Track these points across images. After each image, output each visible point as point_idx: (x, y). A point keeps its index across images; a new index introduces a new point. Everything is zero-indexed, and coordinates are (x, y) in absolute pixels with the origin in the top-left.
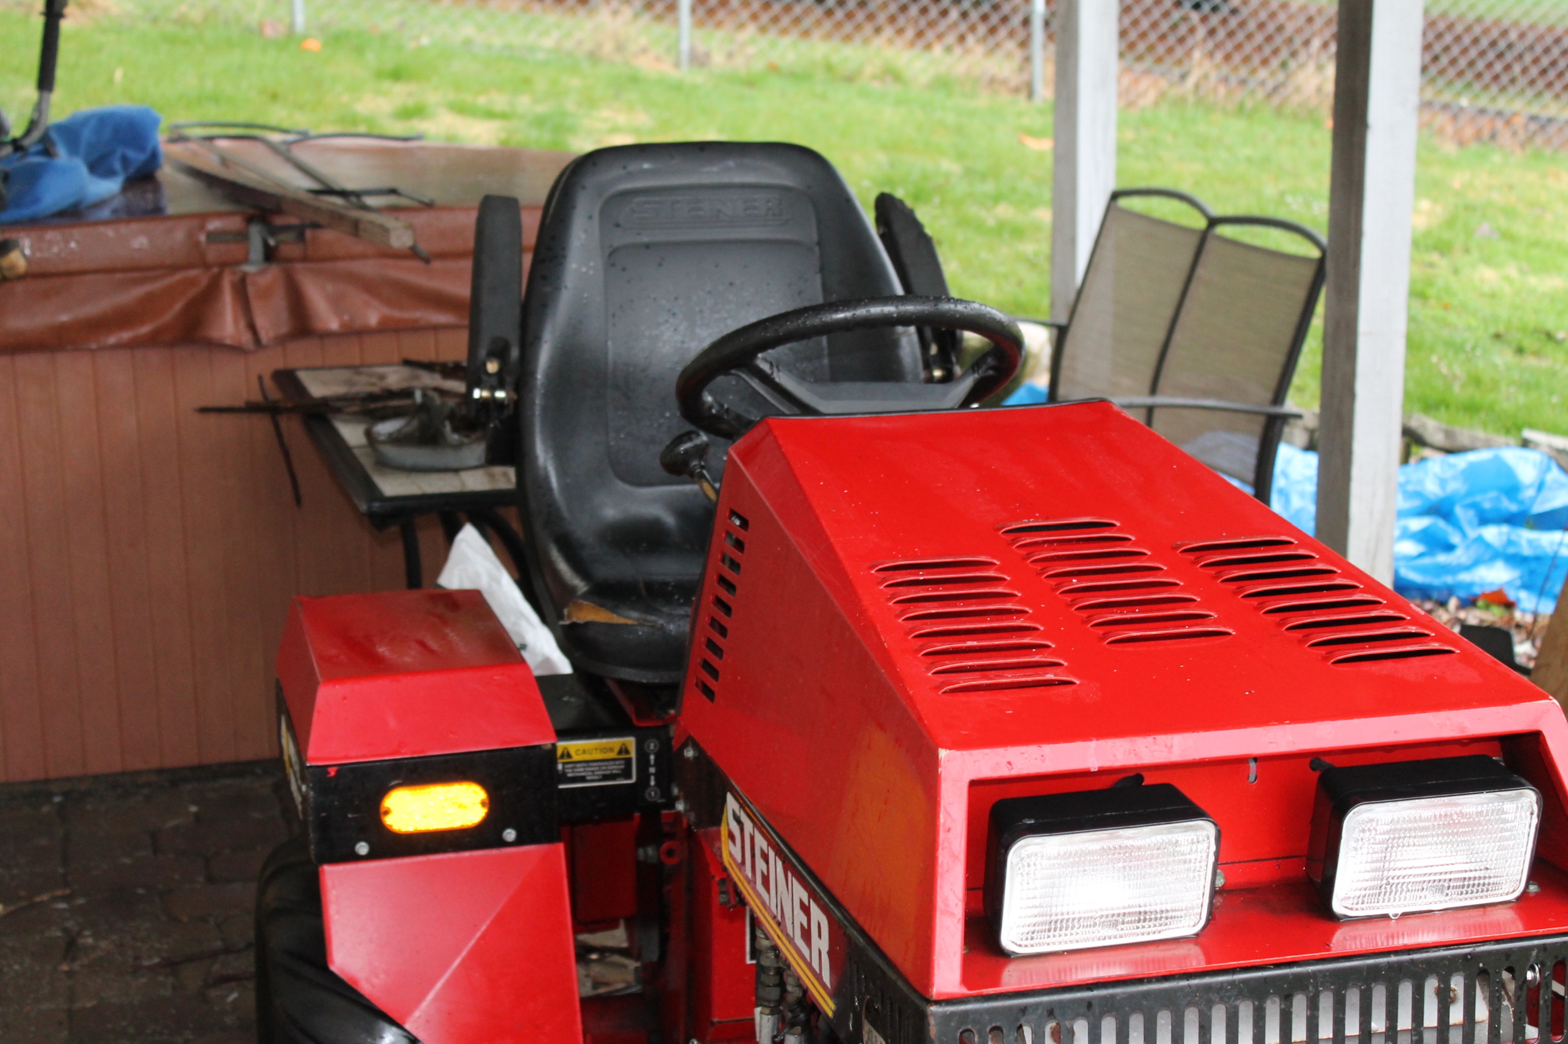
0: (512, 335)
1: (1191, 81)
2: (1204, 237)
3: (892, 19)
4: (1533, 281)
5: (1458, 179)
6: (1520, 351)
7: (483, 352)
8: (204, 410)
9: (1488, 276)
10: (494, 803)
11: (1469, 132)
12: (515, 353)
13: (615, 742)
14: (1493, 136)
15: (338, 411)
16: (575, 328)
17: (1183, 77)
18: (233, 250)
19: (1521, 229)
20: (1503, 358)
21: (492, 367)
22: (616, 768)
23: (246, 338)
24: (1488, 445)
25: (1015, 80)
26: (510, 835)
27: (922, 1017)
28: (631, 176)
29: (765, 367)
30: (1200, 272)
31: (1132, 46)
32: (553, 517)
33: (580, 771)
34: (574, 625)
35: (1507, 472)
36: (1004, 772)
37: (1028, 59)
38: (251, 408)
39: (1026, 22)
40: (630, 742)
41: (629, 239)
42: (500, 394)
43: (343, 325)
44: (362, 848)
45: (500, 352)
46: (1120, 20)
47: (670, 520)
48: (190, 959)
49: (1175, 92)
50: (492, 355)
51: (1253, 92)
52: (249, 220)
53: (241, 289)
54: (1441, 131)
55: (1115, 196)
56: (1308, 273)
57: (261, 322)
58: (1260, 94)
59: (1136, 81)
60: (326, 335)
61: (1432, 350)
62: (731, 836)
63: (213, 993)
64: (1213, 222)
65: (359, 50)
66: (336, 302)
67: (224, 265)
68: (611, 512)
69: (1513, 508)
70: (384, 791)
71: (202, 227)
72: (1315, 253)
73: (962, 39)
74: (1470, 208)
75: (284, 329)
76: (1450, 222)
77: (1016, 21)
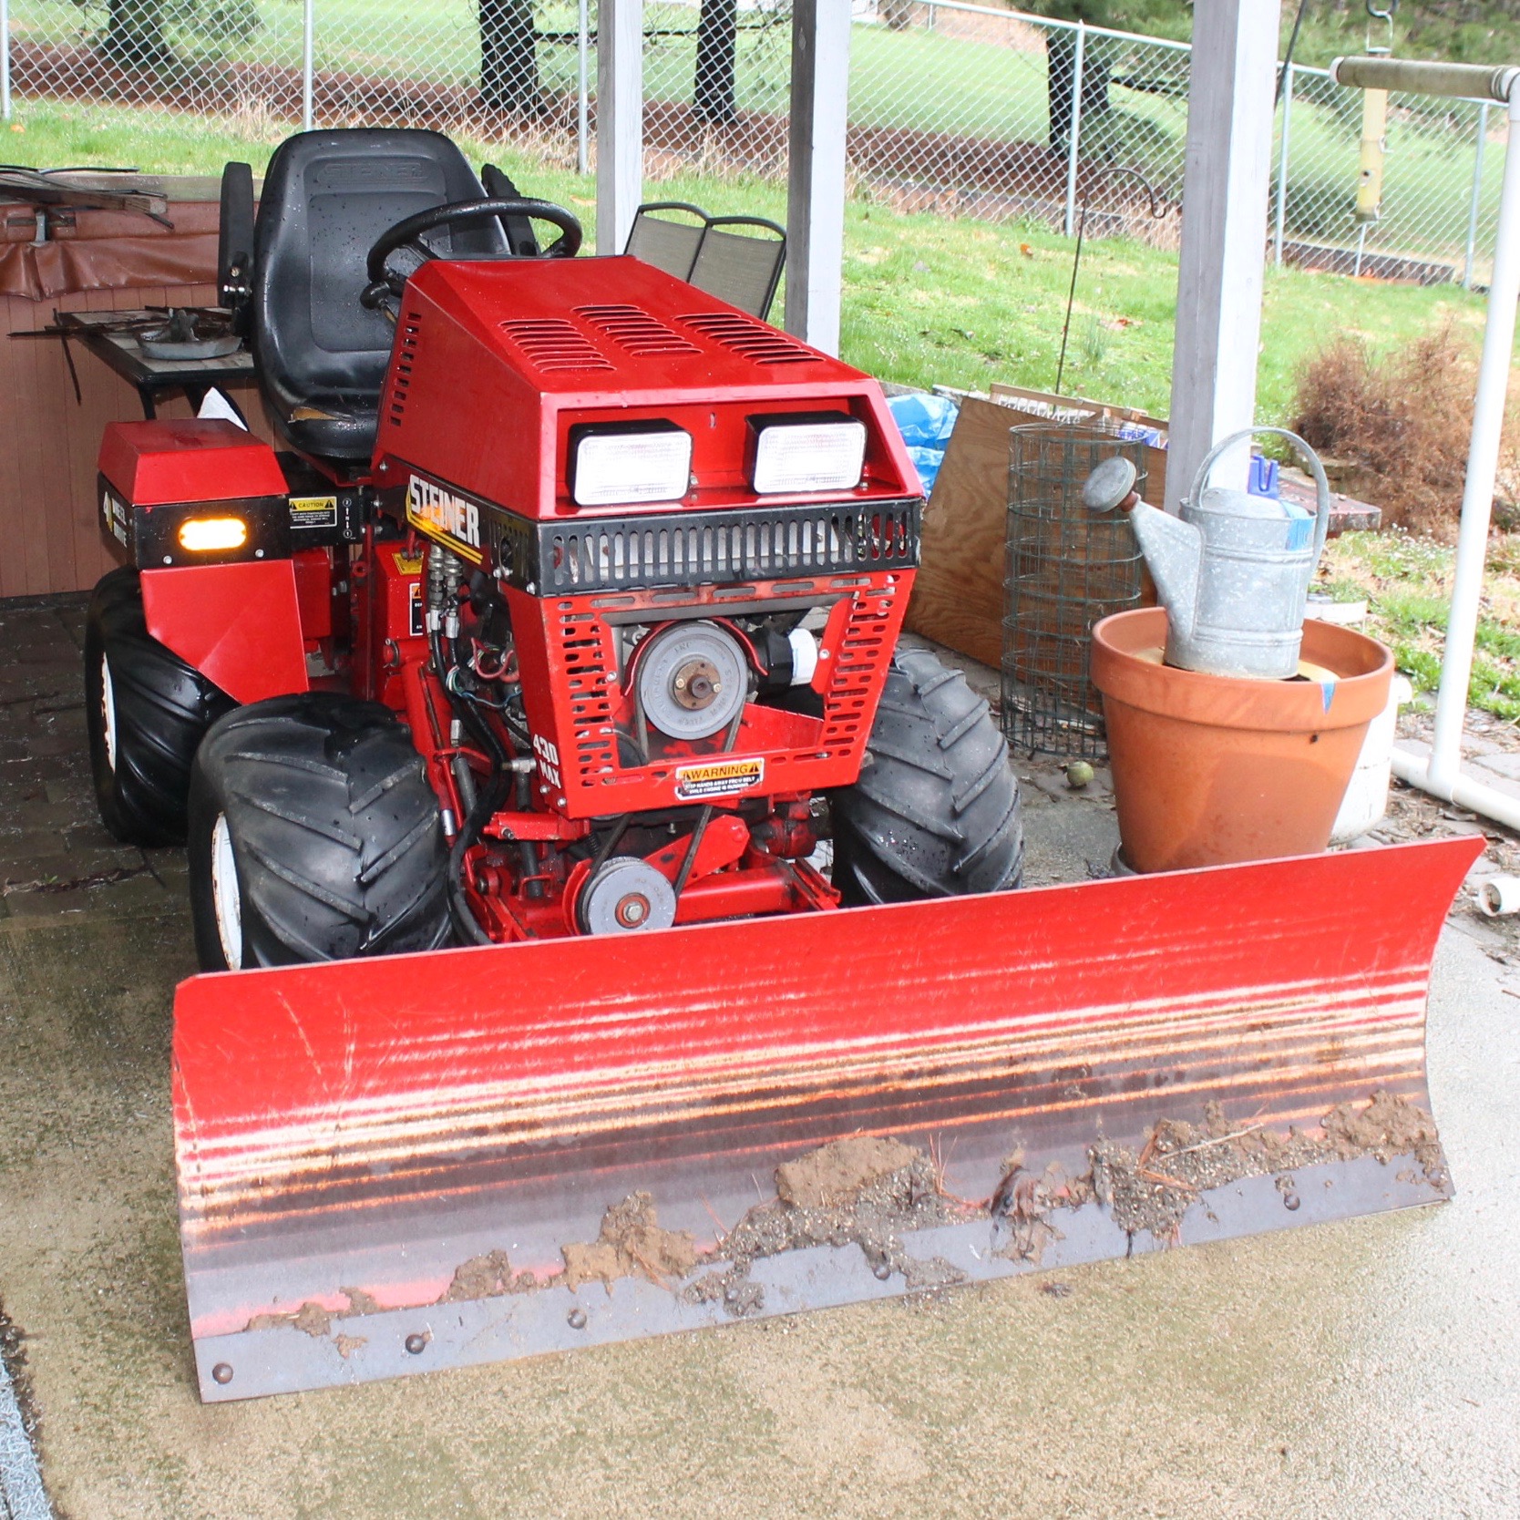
0: (250, 252)
1: (703, 159)
2: (704, 232)
3: (471, 110)
4: (953, 300)
5: (902, 234)
6: (940, 344)
7: (230, 263)
8: (14, 335)
9: (921, 297)
10: (251, 531)
11: (915, 203)
12: (251, 262)
13: (324, 500)
14: (932, 207)
15: (112, 330)
16: (290, 246)
17: (696, 158)
18: (23, 232)
19: (947, 267)
20: (926, 347)
21: (235, 273)
22: (324, 516)
23: (35, 292)
24: (908, 392)
25: (567, 158)
26: (260, 553)
27: (534, 531)
28: (323, 150)
29: (424, 242)
30: (701, 257)
31: (656, 133)
32: (278, 366)
33: (302, 518)
34: (298, 422)
35: (923, 411)
36: (576, 405)
37: (576, 142)
38: (49, 333)
39: (574, 113)
40: (334, 499)
41: (323, 191)
42: (241, 289)
43: (102, 284)
44: (168, 560)
45: (240, 264)
46: (644, 132)
47: (351, 373)
48: (19, 701)
49: (690, 169)
50: (235, 265)
51: (750, 169)
52: (36, 210)
53: (31, 260)
54: (894, 203)
55: (642, 210)
56: (774, 252)
57: (44, 281)
58: (756, 171)
59: (660, 160)
60: (92, 289)
61: (875, 339)
62: (414, 501)
63: (39, 718)
64: (711, 222)
65: (56, 132)
66: (96, 267)
67: (19, 242)
68: (313, 367)
69: (926, 436)
70: (181, 523)
71: (4, 215)
72: (777, 237)
73: (524, 126)
74: (910, 253)
75: (62, 287)
76: (895, 259)
77: (566, 113)
